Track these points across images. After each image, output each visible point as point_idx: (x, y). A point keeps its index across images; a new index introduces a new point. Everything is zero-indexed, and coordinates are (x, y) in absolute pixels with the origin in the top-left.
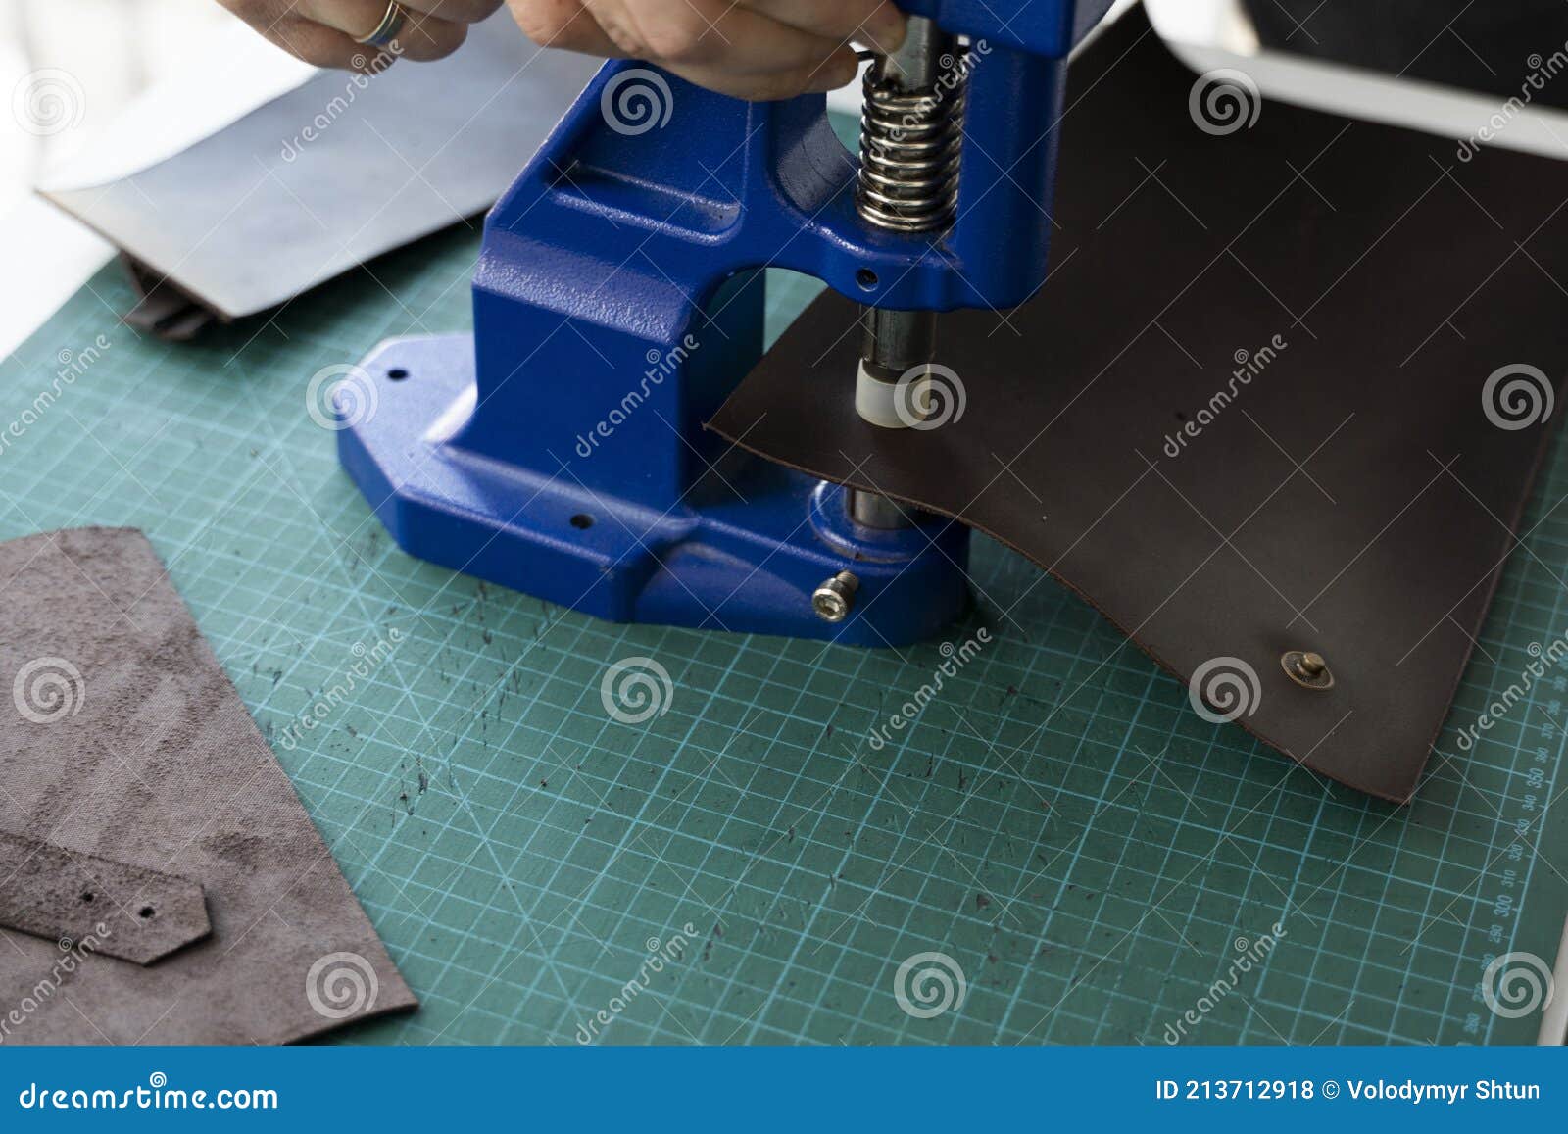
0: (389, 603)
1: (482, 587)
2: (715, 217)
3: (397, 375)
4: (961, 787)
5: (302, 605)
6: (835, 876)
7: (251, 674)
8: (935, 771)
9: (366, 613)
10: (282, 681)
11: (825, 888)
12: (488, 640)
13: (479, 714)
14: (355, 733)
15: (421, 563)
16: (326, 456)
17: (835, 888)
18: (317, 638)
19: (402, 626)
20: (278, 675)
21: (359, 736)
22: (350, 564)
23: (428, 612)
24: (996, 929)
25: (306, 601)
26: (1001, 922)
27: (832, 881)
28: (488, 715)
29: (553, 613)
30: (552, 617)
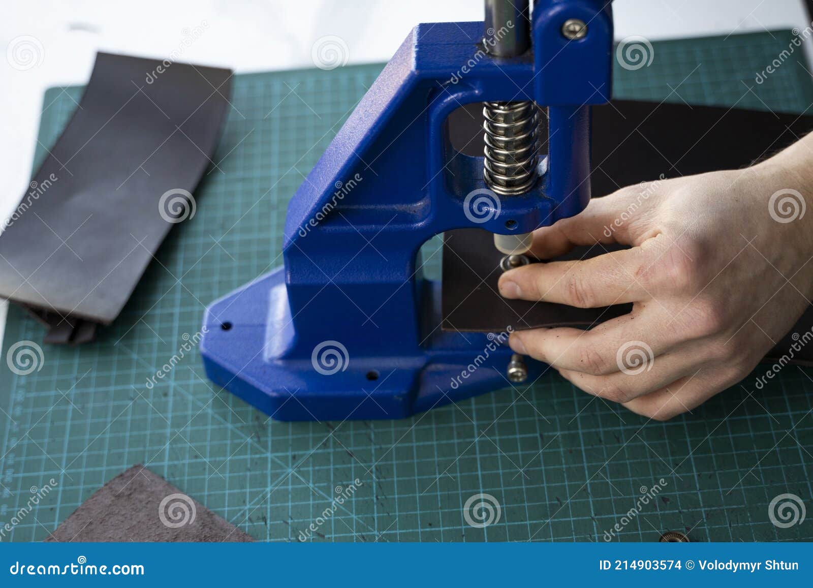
0: (290, 454)
1: (328, 425)
3: (227, 326)
4: (619, 442)
5: (248, 473)
6: (593, 515)
7: (251, 524)
8: (602, 439)
9: (283, 464)
10: (268, 522)
11: (593, 524)
12: (351, 455)
13: (375, 499)
14: (323, 536)
15: (290, 424)
17: (597, 522)
18: (268, 489)
19: (306, 464)
20: (264, 519)
21: (327, 536)
22: (256, 439)
23: (312, 452)
24: (680, 512)
25: (250, 470)
26: (680, 508)
27: (593, 519)
28: (379, 497)
29: (372, 426)
30: (374, 429)
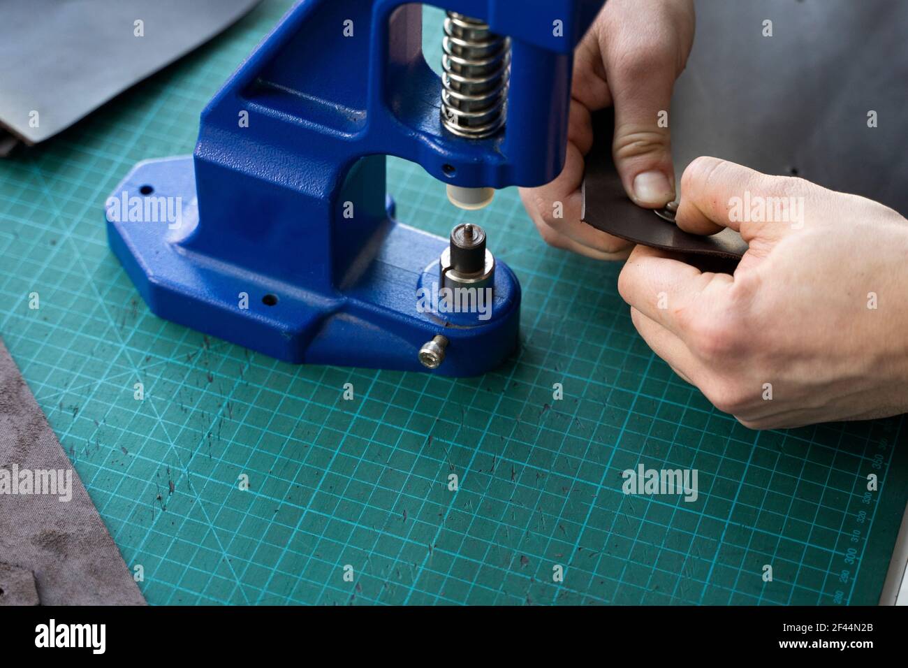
0: (146, 353)
1: (206, 340)
2: (351, 120)
3: (146, 190)
4: (512, 478)
5: (89, 357)
6: (433, 545)
7: (58, 410)
8: (495, 468)
9: (131, 362)
10: (78, 415)
11: (426, 555)
12: (211, 380)
13: (206, 435)
14: (127, 452)
15: (166, 323)
16: (101, 242)
17: (432, 555)
18: (100, 382)
19: (156, 370)
20: (76, 410)
21: (129, 454)
22: (119, 325)
23: (170, 360)
24: (532, 580)
25: (92, 354)
26: (535, 576)
27: (430, 549)
28: (212, 435)
29: (252, 358)
30: (252, 361)
